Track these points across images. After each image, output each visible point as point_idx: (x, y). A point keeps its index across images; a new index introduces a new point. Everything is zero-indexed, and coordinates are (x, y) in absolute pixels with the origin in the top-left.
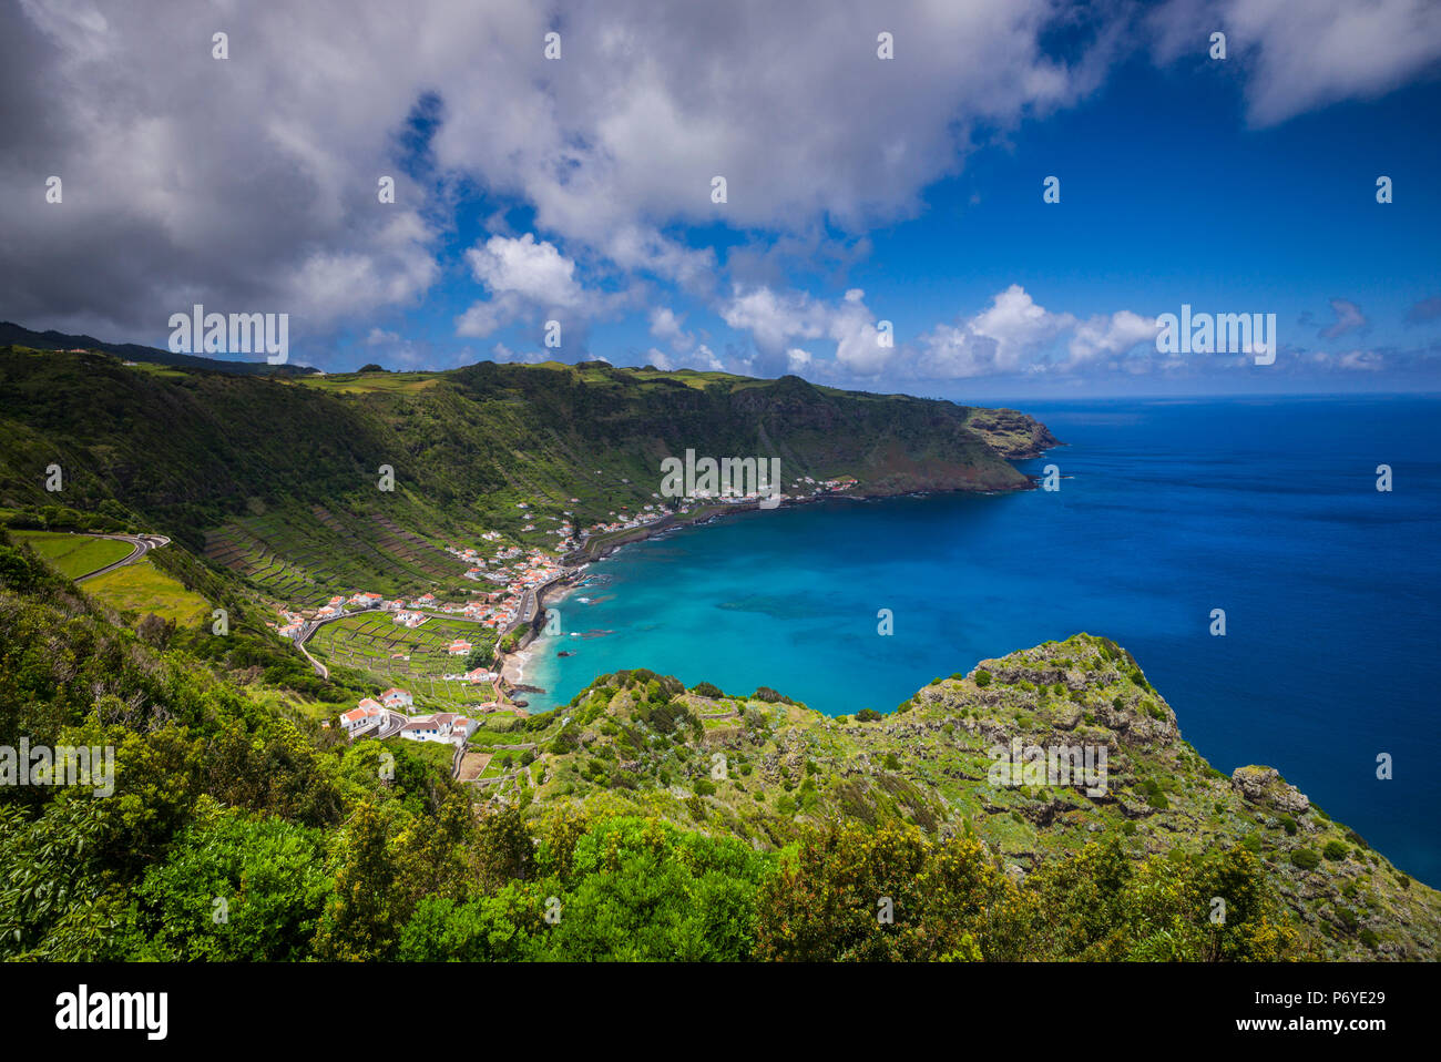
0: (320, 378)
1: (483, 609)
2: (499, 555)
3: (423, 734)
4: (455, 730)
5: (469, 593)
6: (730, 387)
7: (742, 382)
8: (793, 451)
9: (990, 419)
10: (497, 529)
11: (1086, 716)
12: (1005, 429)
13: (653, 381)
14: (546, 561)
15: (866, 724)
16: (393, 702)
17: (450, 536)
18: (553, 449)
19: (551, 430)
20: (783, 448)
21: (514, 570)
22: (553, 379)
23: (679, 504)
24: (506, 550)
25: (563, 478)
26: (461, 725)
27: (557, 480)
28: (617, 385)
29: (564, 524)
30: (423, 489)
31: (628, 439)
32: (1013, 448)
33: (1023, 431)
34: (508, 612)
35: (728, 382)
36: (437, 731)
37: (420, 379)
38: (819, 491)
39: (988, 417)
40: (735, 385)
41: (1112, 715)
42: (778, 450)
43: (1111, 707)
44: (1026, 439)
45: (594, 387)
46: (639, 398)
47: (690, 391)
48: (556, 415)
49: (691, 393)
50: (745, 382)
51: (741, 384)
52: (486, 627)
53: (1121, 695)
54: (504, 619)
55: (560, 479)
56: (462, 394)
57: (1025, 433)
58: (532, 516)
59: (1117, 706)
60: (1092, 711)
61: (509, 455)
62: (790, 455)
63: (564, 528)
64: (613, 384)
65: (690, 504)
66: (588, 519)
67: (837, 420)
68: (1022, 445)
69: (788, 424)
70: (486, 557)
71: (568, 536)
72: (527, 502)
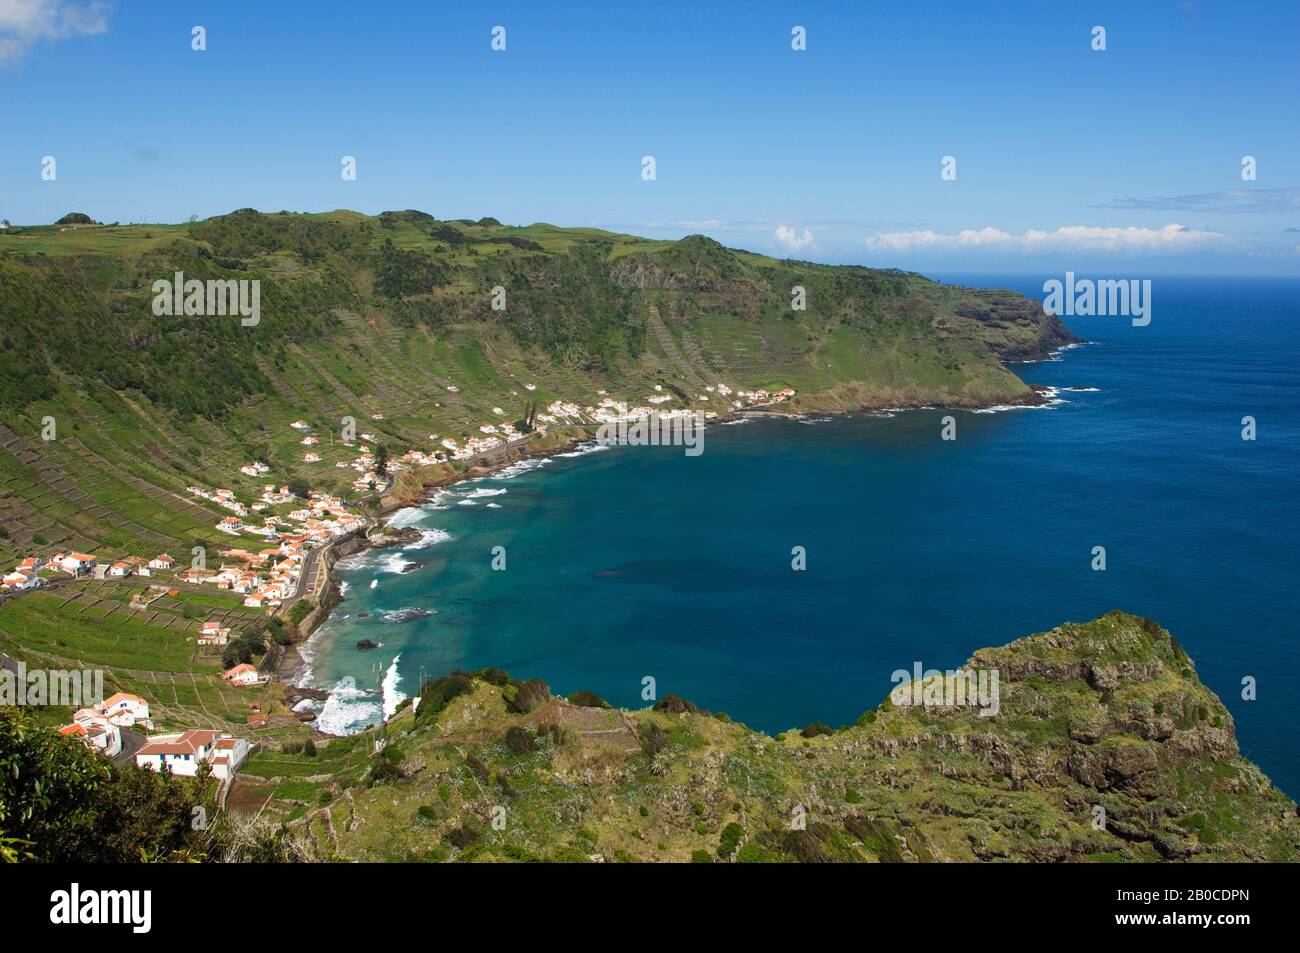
1: (243, 578)
2: (266, 497)
3: (170, 760)
4: (217, 754)
6: (608, 251)
7: (625, 243)
8: (700, 346)
9: (981, 303)
10: (263, 460)
11: (1117, 724)
12: (1002, 319)
13: (494, 241)
14: (336, 507)
15: (815, 742)
16: (120, 714)
17: (195, 470)
18: (345, 341)
19: (343, 314)
20: (688, 345)
21: (289, 520)
22: (345, 237)
23: (533, 424)
24: (277, 491)
25: (359, 385)
26: (225, 748)
27: (351, 388)
28: (440, 246)
29: (362, 453)
30: (154, 398)
31: (459, 327)
32: (1012, 345)
33: (1027, 322)
34: (283, 582)
35: (605, 243)
36: (191, 757)
37: (148, 236)
38: (739, 405)
39: (979, 301)
40: (615, 248)
41: (1151, 722)
42: (680, 346)
43: (1151, 710)
44: (1030, 333)
45: (407, 250)
46: (473, 265)
47: (549, 256)
48: (349, 290)
49: (550, 259)
50: (631, 243)
51: (624, 247)
52: (251, 605)
53: (1164, 694)
54: (277, 593)
55: (356, 387)
56: (210, 258)
57: (1029, 324)
58: (315, 440)
59: (1158, 709)
60: (1125, 717)
61: (281, 348)
62: (697, 352)
63: (363, 459)
64: (435, 244)
65: (550, 426)
66: (397, 446)
67: (766, 301)
68: (1025, 341)
69: (694, 306)
70: (247, 500)
71: (368, 470)
72: (306, 420)
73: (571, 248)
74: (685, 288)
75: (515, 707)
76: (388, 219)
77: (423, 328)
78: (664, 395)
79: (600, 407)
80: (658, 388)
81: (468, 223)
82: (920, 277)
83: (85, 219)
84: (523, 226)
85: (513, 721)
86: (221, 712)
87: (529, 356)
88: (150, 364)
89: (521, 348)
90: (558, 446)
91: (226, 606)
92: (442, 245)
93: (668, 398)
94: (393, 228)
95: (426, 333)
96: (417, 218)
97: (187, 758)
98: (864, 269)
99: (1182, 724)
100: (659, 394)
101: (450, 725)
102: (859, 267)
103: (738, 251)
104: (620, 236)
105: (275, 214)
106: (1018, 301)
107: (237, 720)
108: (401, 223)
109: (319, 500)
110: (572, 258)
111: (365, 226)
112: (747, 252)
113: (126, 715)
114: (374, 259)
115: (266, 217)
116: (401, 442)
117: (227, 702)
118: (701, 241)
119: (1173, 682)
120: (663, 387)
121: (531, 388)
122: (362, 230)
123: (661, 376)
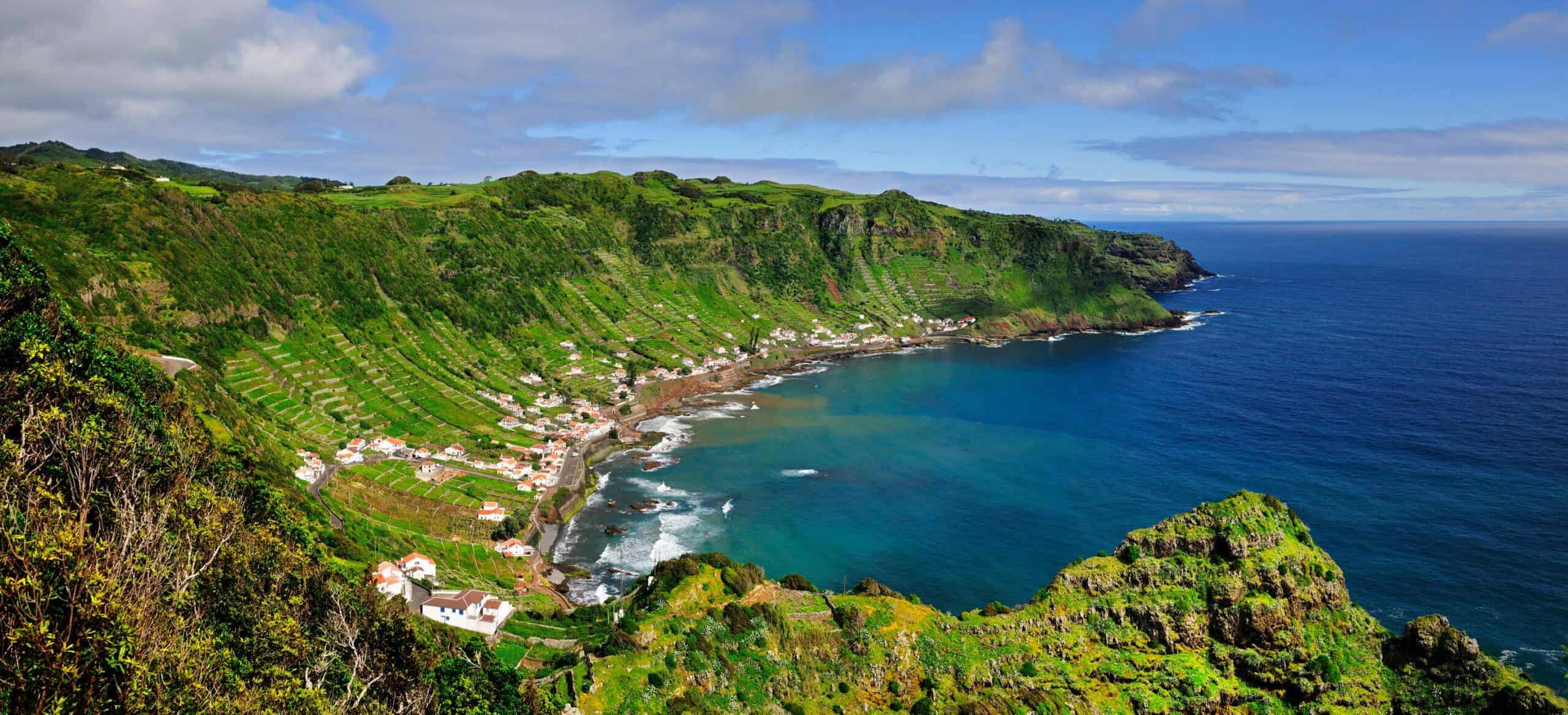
0: (345, 191)
1: (517, 467)
2: (539, 402)
3: (448, 611)
4: (485, 612)
5: (501, 447)
6: (821, 203)
7: (835, 197)
8: (896, 283)
9: (1130, 245)
10: (537, 371)
11: (1251, 587)
12: (1146, 257)
13: (725, 196)
14: (593, 410)
15: (996, 621)
16: (414, 570)
17: (484, 378)
18: (605, 277)
19: (602, 254)
20: (885, 279)
21: (555, 422)
22: (605, 193)
23: (757, 347)
24: (546, 397)
25: (615, 312)
26: (492, 607)
27: (608, 315)
28: (681, 200)
29: (617, 368)
30: (454, 320)
31: (696, 266)
32: (1155, 278)
33: (1166, 259)
34: (548, 472)
35: (817, 197)
36: (465, 612)
37: (453, 193)
38: (929, 331)
39: (1128, 243)
40: (826, 200)
41: (1277, 581)
42: (879, 281)
43: (1277, 572)
44: (1169, 269)
45: (655, 203)
46: (708, 215)
47: (771, 207)
48: (608, 236)
49: (772, 210)
50: (838, 197)
51: (833, 200)
52: (522, 489)
53: (1286, 558)
54: (544, 482)
55: (613, 314)
56: (500, 210)
57: (1168, 261)
58: (579, 358)
59: (1282, 570)
60: (1257, 580)
61: (553, 283)
62: (894, 288)
63: (617, 373)
64: (677, 198)
65: (771, 346)
66: (644, 362)
67: (951, 244)
68: (1166, 275)
69: (891, 249)
70: (524, 404)
71: (621, 382)
72: (572, 340)
73: (790, 202)
74: (884, 234)
75: (735, 588)
76: (639, 178)
77: (667, 267)
78: (868, 323)
79: (813, 333)
80: (862, 317)
81: (705, 181)
82: (1079, 223)
83: (406, 181)
84: (750, 183)
85: (731, 599)
86: (492, 577)
87: (754, 289)
88: (452, 293)
89: (747, 284)
90: (778, 365)
91: (504, 489)
92: (684, 198)
93: (870, 325)
94: (643, 185)
95: (670, 271)
96: (664, 178)
97: (461, 613)
98: (1033, 217)
99: (1302, 580)
100: (863, 322)
101: (679, 602)
102: (1029, 216)
103: (928, 203)
104: (830, 191)
105: (551, 175)
106: (1159, 242)
107: (505, 586)
108: (651, 181)
109: (579, 406)
110: (791, 210)
111: (621, 184)
112: (935, 204)
113: (419, 572)
114: (629, 211)
115: (544, 177)
116: (648, 360)
117: (499, 571)
118: (900, 195)
119: (1292, 548)
120: (865, 316)
121: (756, 316)
122: (619, 187)
123: (864, 307)
